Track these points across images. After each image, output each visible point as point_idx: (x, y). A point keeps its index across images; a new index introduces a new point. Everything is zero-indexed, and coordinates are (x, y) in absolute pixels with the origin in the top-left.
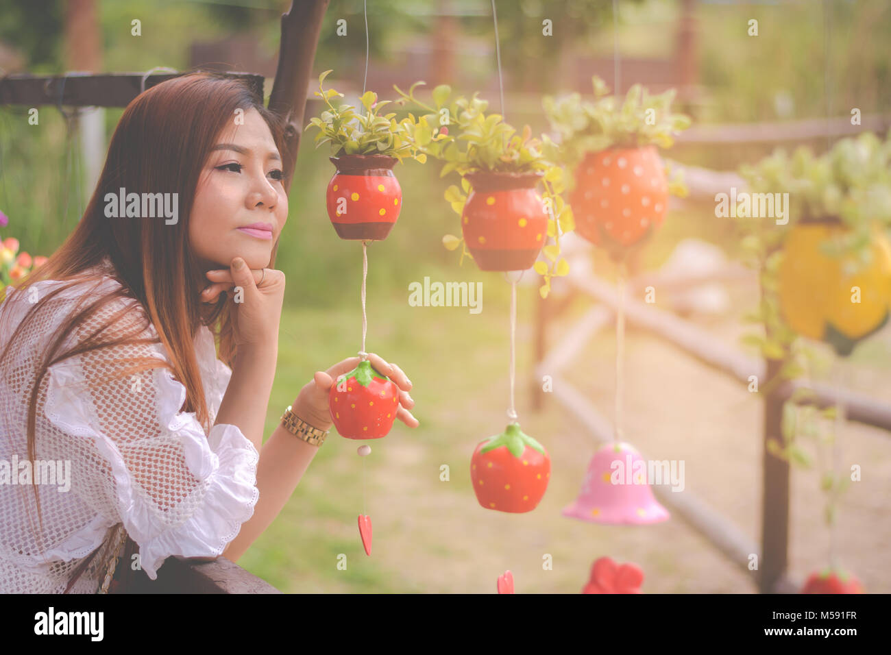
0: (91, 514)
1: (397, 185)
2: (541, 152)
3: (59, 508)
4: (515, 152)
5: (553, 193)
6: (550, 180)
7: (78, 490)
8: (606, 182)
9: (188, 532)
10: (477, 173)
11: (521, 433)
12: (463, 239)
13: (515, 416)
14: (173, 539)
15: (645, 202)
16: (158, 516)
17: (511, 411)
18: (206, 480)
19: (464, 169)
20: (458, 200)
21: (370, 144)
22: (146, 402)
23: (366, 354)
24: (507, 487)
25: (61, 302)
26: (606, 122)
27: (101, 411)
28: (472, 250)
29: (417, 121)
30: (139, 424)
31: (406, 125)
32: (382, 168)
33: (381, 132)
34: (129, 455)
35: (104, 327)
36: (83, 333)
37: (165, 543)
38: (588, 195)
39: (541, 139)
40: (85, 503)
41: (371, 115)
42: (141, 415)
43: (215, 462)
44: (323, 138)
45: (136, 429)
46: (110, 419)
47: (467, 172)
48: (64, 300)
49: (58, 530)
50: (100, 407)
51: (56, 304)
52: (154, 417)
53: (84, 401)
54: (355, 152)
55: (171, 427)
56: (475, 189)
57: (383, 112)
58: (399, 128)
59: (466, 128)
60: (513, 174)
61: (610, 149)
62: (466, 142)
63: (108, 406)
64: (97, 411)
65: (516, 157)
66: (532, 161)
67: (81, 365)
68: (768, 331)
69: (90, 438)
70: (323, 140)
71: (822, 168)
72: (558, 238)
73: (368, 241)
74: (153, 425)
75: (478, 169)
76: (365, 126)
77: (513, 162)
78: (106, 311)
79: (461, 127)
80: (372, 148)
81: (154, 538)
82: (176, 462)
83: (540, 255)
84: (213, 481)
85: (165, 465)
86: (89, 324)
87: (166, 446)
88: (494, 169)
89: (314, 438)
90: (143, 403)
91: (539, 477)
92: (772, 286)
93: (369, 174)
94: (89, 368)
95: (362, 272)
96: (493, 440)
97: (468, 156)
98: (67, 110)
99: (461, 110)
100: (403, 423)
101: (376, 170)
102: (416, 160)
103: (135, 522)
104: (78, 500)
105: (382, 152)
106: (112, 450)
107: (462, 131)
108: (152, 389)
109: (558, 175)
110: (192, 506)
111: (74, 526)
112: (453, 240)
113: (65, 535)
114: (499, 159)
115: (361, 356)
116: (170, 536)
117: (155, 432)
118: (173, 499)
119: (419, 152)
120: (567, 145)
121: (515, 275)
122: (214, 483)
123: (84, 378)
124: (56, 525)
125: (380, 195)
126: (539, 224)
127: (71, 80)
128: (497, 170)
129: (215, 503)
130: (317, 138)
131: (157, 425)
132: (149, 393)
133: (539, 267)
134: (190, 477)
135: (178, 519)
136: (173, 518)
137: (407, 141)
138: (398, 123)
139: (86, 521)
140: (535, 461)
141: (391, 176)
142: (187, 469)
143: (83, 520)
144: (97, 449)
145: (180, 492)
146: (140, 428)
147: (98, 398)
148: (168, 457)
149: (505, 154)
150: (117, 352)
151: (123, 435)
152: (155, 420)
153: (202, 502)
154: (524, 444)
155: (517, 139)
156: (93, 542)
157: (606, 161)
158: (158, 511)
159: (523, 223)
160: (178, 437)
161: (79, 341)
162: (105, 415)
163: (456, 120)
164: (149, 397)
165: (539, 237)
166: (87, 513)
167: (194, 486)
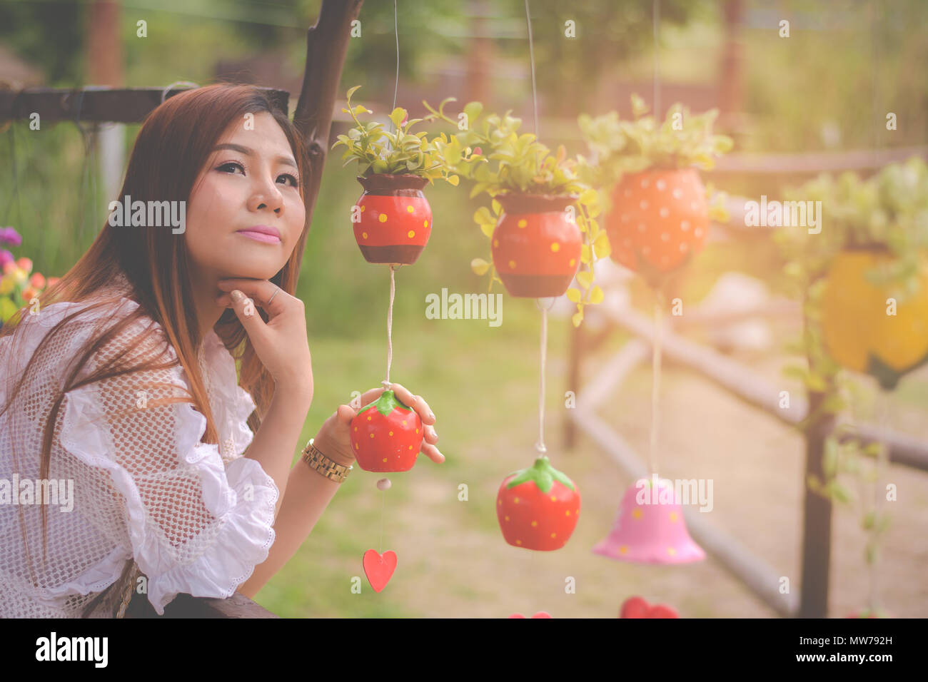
0: (110, 546)
1: (427, 206)
2: (576, 174)
3: (76, 539)
4: (548, 173)
5: (587, 216)
6: (585, 203)
7: (96, 521)
8: (644, 205)
9: (198, 571)
10: (508, 194)
11: (551, 468)
12: (492, 263)
13: (544, 450)
14: (182, 576)
15: (685, 226)
16: (168, 552)
17: (540, 445)
18: (221, 518)
19: (495, 190)
20: (488, 222)
21: (400, 163)
22: (165, 431)
23: (390, 384)
24: (534, 524)
25: (79, 325)
26: (645, 142)
27: (118, 441)
28: (502, 276)
29: (449, 141)
30: (156, 455)
31: (437, 143)
32: (412, 188)
33: (411, 152)
34: (145, 488)
35: (124, 353)
36: (101, 357)
37: (173, 579)
38: (625, 218)
39: (576, 160)
40: (103, 535)
41: (401, 133)
42: (159, 445)
43: (232, 499)
44: (350, 156)
45: (153, 460)
46: (127, 449)
47: (498, 193)
48: (82, 323)
49: (75, 562)
50: (117, 436)
51: (74, 327)
52: (172, 447)
53: (102, 429)
54: (384, 171)
55: (188, 460)
56: (506, 211)
57: (414, 130)
58: (430, 148)
59: (498, 147)
60: (546, 196)
61: (649, 171)
62: (498, 161)
63: (125, 435)
64: (114, 440)
65: (550, 178)
66: (566, 184)
67: (99, 391)
68: (811, 363)
69: (105, 470)
70: (351, 158)
71: (867, 193)
72: (592, 264)
73: (396, 265)
74: (170, 456)
75: (509, 191)
76: (395, 144)
77: (546, 183)
78: (126, 335)
79: (493, 147)
80: (402, 167)
81: (162, 573)
82: (192, 498)
83: (573, 281)
84: (228, 520)
85: (181, 500)
86: (107, 349)
87: (183, 480)
88: (527, 191)
89: (336, 474)
90: (161, 432)
91: (568, 513)
92: (816, 315)
93: (398, 195)
94: (107, 394)
95: (389, 298)
96: (521, 474)
97: (499, 176)
98: (85, 125)
99: (494, 128)
100: (428, 458)
101: (406, 190)
102: (447, 182)
103: (145, 555)
104: (96, 532)
105: (411, 172)
106: (128, 483)
107: (493, 151)
108: (172, 419)
109: (594, 199)
110: (205, 545)
111: (92, 559)
112: (482, 265)
113: (82, 568)
114: (532, 181)
115: (386, 386)
116: (180, 573)
117: (172, 464)
118: (185, 536)
119: (451, 174)
120: (605, 166)
121: (547, 301)
122: (228, 522)
123: (102, 405)
124: (73, 557)
125: (409, 216)
126: (572, 249)
127: (89, 95)
128: (529, 192)
129: (228, 543)
130: (345, 157)
131: (175, 456)
132: (168, 423)
133: (572, 294)
134: (206, 513)
135: (188, 556)
136: (183, 555)
137: (437, 160)
138: (429, 142)
139: (105, 554)
140: (564, 497)
141: (421, 197)
142: (203, 504)
143: (101, 552)
144: (112, 480)
145: (193, 528)
146: (157, 459)
147: (115, 427)
148: (185, 492)
149: (538, 175)
150: (136, 378)
151: (139, 466)
152: (173, 451)
153: (214, 541)
154: (554, 479)
155: (551, 159)
156: (112, 576)
157: (645, 183)
158: (169, 546)
159: (555, 247)
160: (196, 470)
161: (97, 366)
162: (122, 445)
163: (488, 138)
164: (168, 427)
165: (572, 262)
166: (106, 545)
167: (208, 523)
